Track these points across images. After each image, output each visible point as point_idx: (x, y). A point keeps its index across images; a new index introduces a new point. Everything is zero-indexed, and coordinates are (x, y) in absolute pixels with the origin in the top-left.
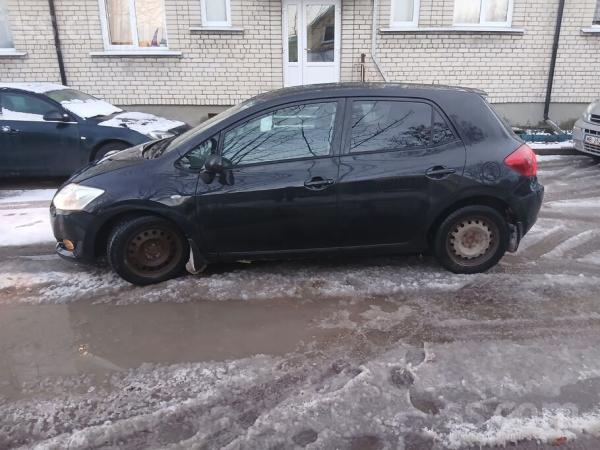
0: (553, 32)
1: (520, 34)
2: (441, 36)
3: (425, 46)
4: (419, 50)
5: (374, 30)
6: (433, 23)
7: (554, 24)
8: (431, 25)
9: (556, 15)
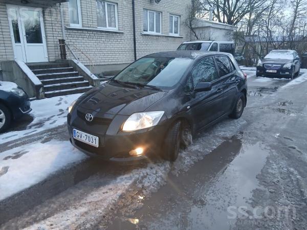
0: (133, 33)
1: (122, 33)
2: (94, 33)
3: (87, 37)
4: (85, 39)
5: (63, 27)
6: (89, 26)
7: (133, 30)
8: (88, 27)
9: (132, 26)
